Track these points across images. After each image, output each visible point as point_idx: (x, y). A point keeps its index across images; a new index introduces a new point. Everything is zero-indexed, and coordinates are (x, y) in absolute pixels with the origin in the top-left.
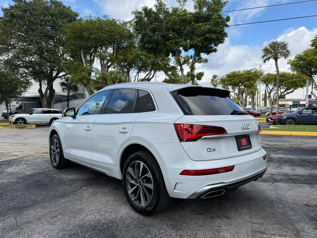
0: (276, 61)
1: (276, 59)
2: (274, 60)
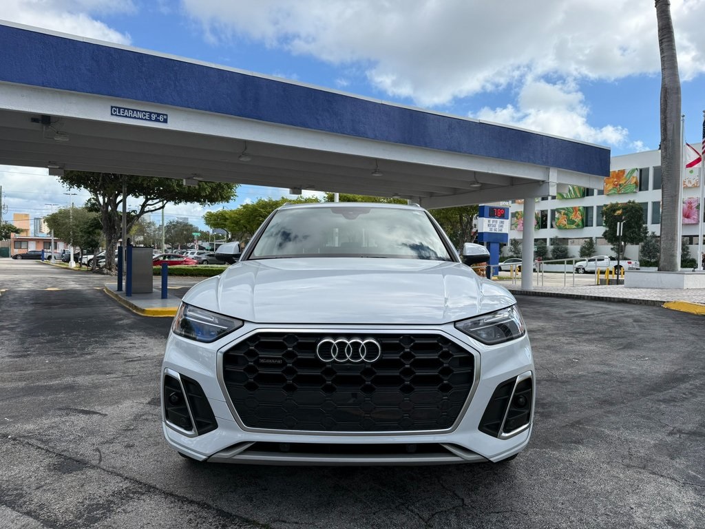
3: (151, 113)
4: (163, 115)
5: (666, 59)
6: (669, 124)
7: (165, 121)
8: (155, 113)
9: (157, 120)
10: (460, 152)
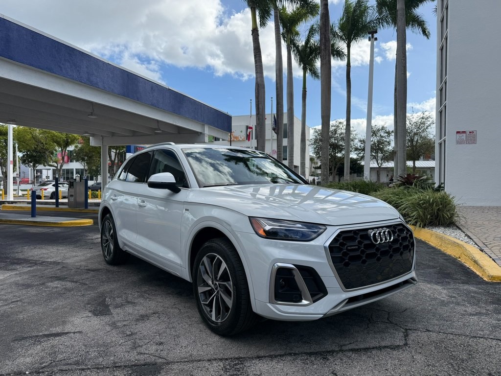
5: (258, 67)
6: (260, 105)
10: (158, 108)
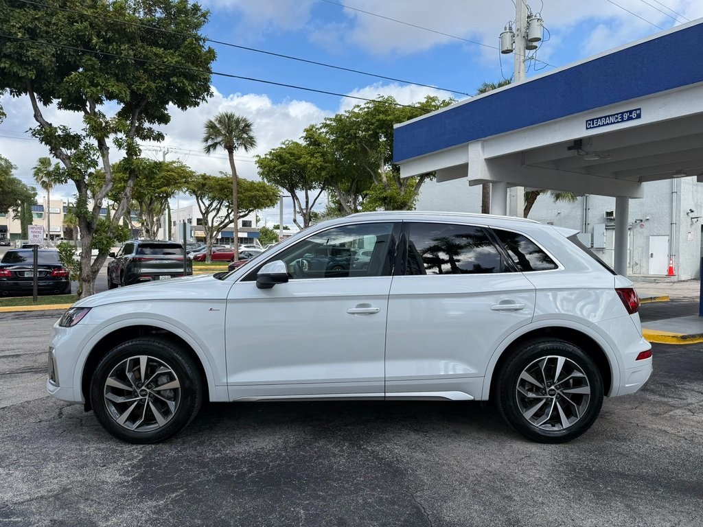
0: (231, 153)
1: (230, 149)
2: (226, 152)
3: (623, 113)
4: (636, 110)
7: (639, 116)
8: (627, 112)
9: (630, 119)
